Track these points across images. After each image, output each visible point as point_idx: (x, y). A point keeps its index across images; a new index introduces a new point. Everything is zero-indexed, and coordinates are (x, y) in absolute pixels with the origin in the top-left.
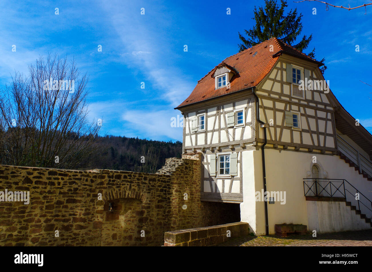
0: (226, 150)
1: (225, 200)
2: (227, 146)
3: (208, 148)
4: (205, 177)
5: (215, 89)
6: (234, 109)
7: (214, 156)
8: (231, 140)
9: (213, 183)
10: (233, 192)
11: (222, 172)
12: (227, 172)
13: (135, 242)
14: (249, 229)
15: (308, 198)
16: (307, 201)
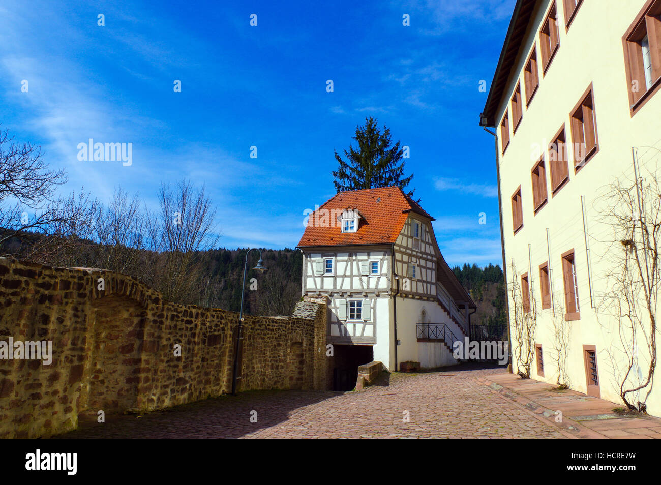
0: (357, 296)
1: (356, 343)
2: (360, 293)
3: (337, 293)
4: (332, 320)
5: (341, 232)
6: (369, 259)
7: (343, 301)
8: (365, 287)
9: (342, 327)
10: (365, 335)
11: (352, 316)
12: (359, 316)
13: (296, 382)
14: (382, 367)
15: (419, 340)
16: (419, 343)
